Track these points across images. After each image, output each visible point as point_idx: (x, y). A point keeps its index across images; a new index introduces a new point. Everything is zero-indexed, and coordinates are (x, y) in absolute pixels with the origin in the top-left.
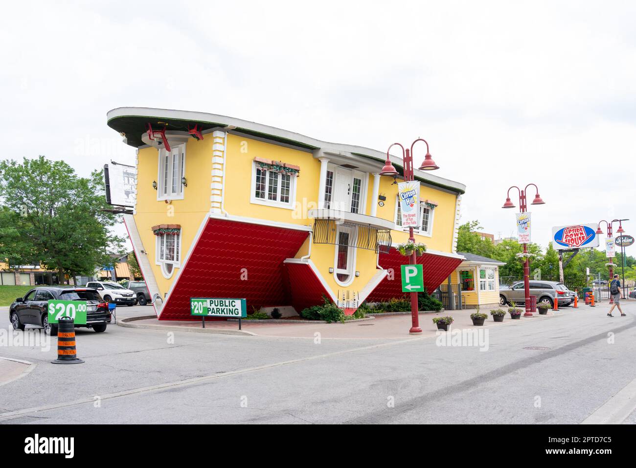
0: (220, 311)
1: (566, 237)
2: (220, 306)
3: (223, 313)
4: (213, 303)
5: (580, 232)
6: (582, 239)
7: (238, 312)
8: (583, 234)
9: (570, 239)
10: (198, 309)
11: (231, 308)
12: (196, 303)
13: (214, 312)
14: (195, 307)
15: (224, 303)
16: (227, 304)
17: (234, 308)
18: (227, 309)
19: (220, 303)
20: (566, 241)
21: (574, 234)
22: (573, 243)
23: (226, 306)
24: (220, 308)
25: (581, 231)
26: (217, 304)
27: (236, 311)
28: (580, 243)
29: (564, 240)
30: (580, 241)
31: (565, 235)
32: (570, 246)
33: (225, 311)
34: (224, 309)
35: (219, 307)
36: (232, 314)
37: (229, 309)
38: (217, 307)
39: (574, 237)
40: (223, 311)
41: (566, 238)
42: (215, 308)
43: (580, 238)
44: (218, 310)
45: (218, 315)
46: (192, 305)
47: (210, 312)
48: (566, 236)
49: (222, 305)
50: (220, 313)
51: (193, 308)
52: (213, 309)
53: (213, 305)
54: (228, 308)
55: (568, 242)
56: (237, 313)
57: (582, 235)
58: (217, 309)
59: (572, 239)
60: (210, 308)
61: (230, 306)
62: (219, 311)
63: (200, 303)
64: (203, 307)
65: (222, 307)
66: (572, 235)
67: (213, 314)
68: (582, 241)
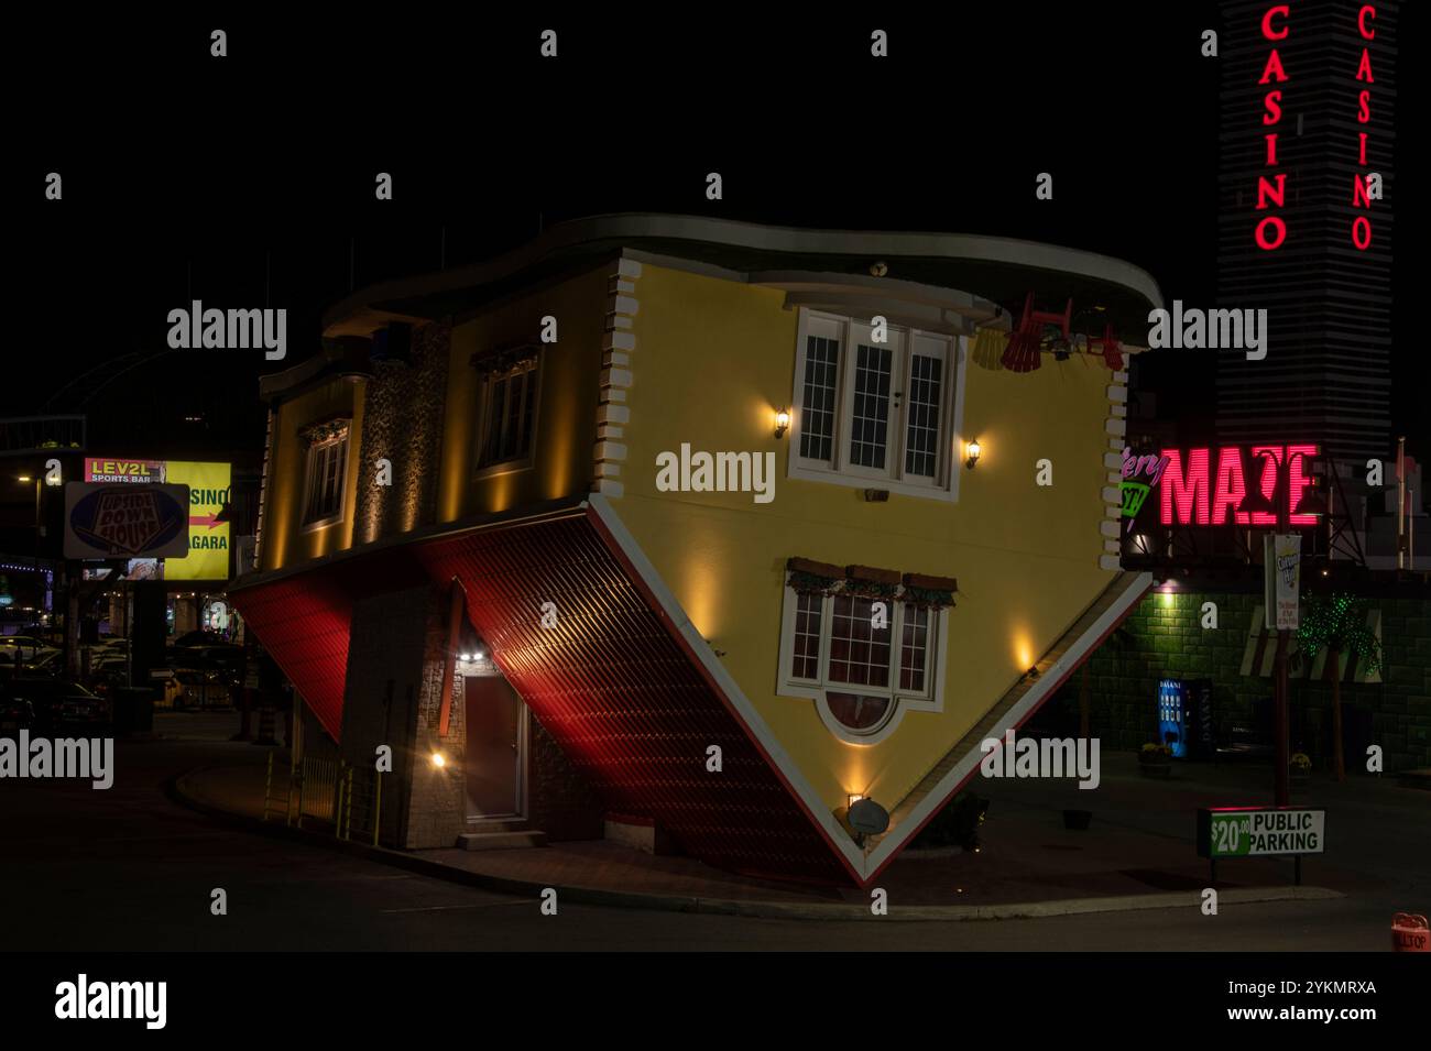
0: (1277, 843)
1: (104, 519)
2: (1278, 828)
3: (1283, 846)
4: (1260, 823)
5: (145, 506)
6: (147, 530)
7: (1315, 842)
8: (152, 516)
9: (116, 526)
10: (1227, 842)
11: (1301, 831)
12: (1223, 824)
13: (1264, 846)
14: (1220, 834)
15: (1286, 822)
16: (1294, 822)
17: (1308, 832)
18: (1292, 835)
19: (1279, 822)
20: (104, 532)
21: (129, 511)
22: (123, 542)
23: (1290, 828)
24: (1277, 833)
25: (148, 504)
26: (1269, 825)
27: (1312, 838)
28: (141, 544)
29: (98, 530)
30: (141, 537)
31: (102, 512)
32: (114, 549)
33: (1288, 840)
34: (1286, 835)
35: (1274, 831)
36: (1303, 847)
37: (1298, 835)
38: (1270, 832)
39: (126, 522)
40: (1282, 841)
41: (103, 522)
42: (1266, 834)
43: (143, 524)
44: (1272, 839)
45: (1272, 851)
46: (1214, 830)
47: (1254, 847)
48: (105, 516)
49: (1281, 825)
50: (1275, 848)
51: (1214, 838)
52: (1261, 837)
53: (1262, 827)
54: (1295, 832)
55: (107, 538)
56: (1312, 844)
57: (149, 519)
58: (1270, 836)
59: (121, 529)
60: (1253, 836)
61: (1299, 828)
62: (1273, 842)
63: (1234, 824)
64: (1240, 835)
65: (1280, 832)
66: (121, 513)
67: (1261, 851)
68: (149, 538)
